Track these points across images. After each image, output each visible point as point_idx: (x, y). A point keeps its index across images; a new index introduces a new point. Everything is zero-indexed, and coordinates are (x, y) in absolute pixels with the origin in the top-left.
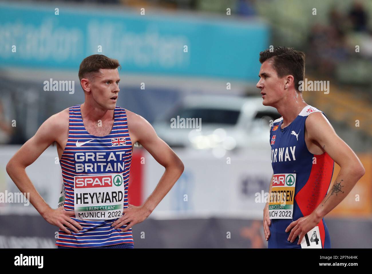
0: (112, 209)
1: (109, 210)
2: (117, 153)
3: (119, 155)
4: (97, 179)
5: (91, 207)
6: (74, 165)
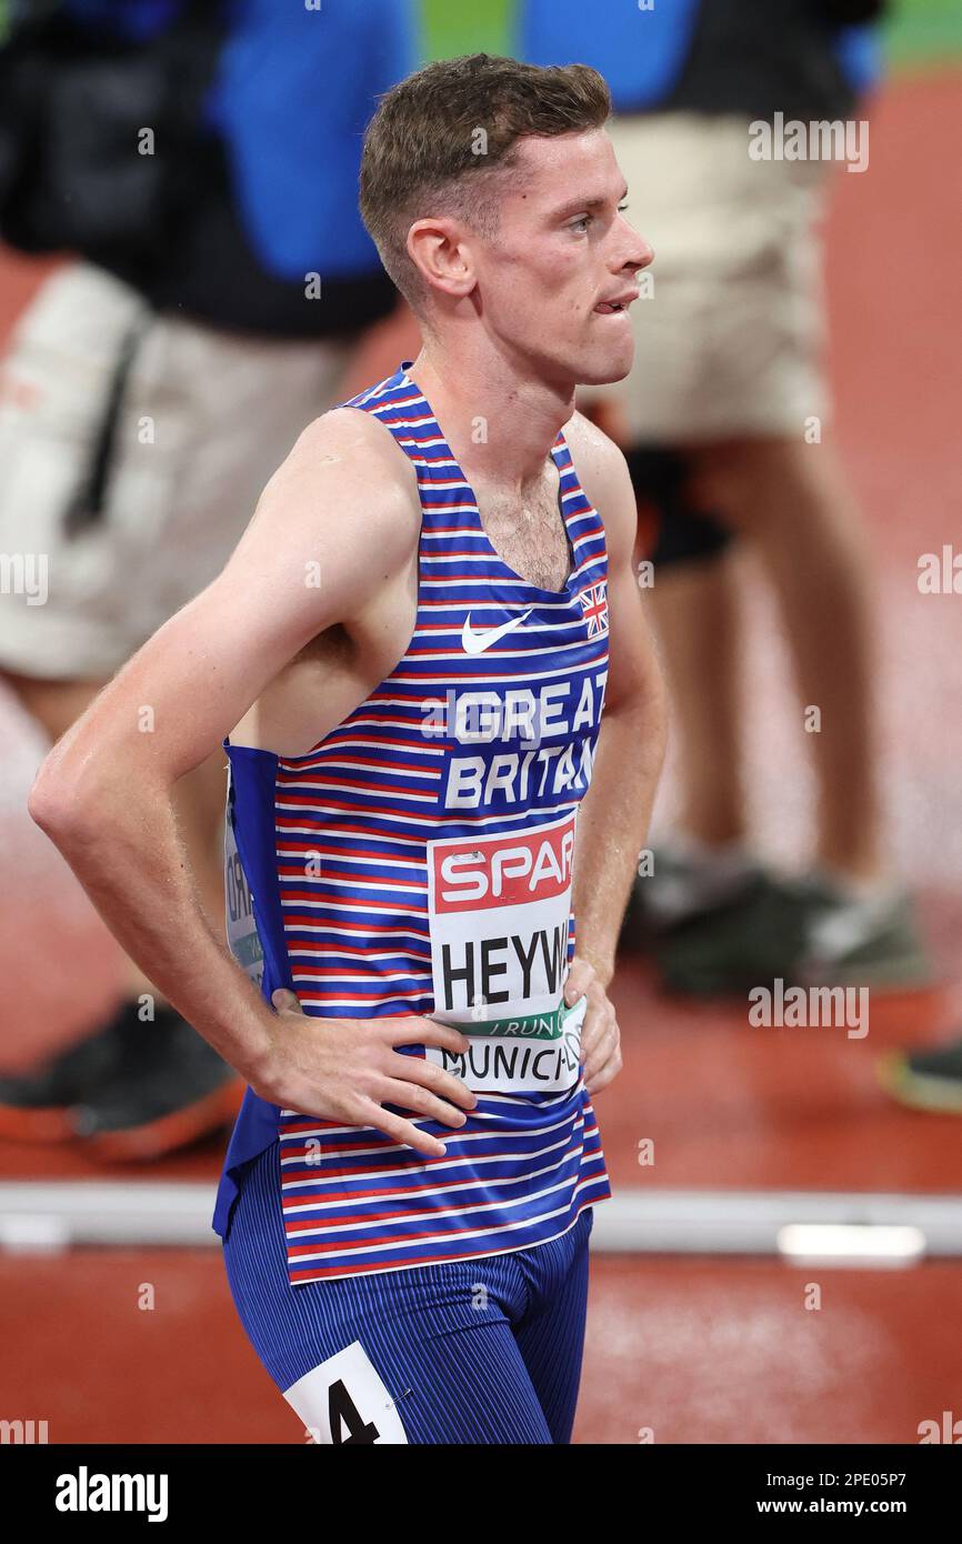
4: (546, 848)
5: (520, 1019)
6: (442, 765)
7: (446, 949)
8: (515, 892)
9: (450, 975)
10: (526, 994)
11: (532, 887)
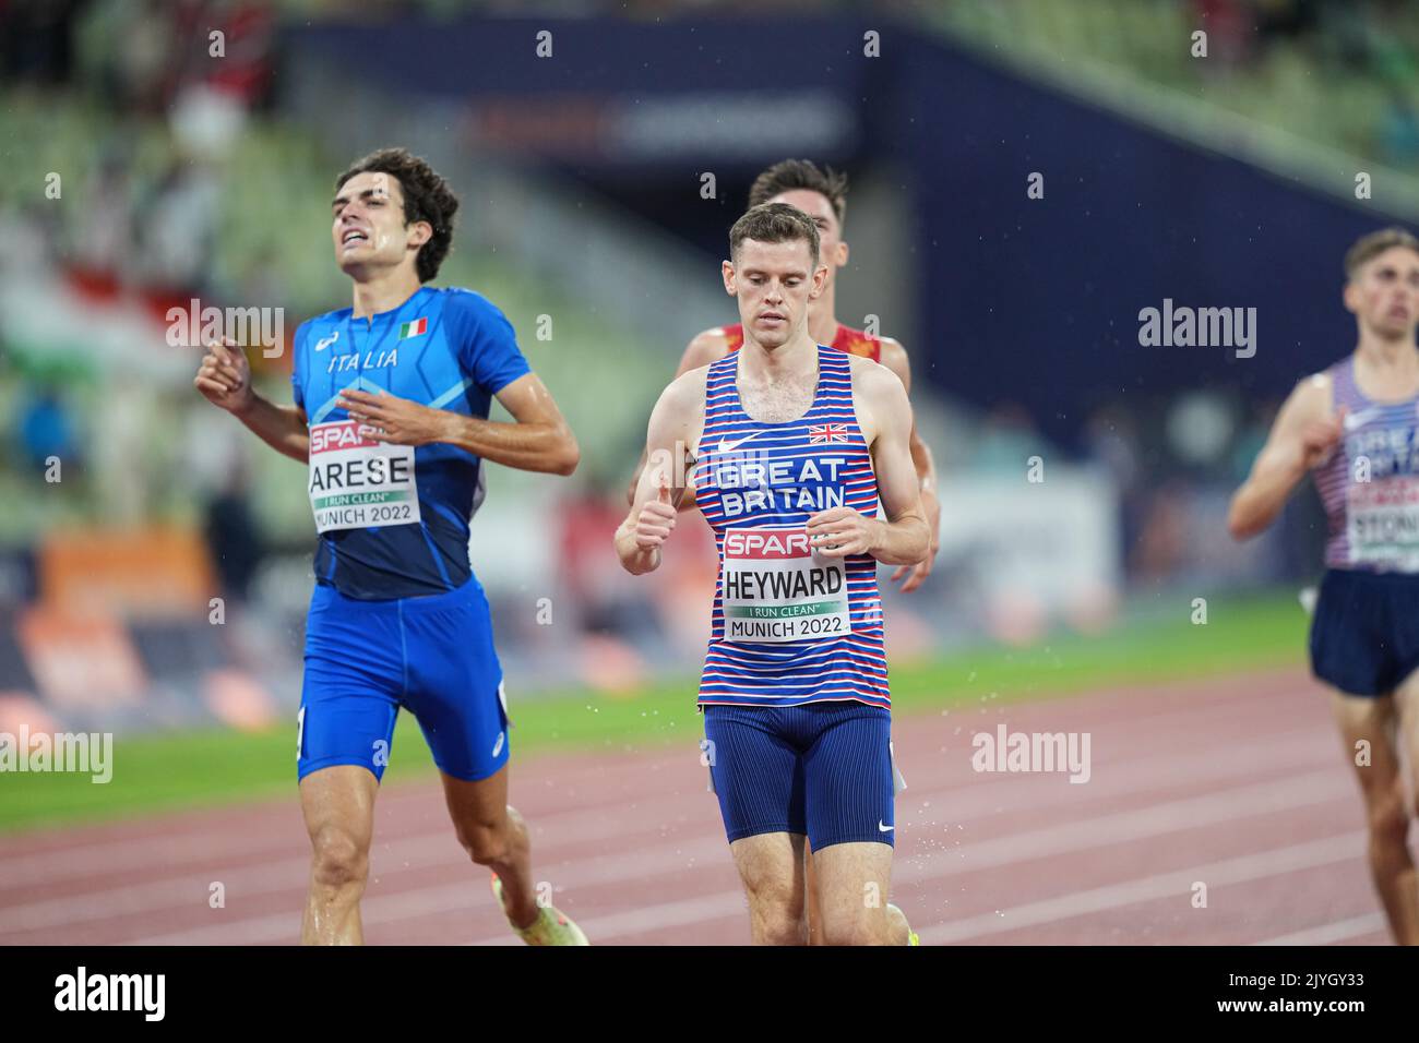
0: (811, 613)
1: (803, 614)
2: (823, 462)
3: (829, 466)
4: (773, 538)
5: (761, 608)
6: (719, 499)
7: (729, 573)
8: (755, 554)
9: (729, 584)
10: (763, 597)
11: (764, 553)
